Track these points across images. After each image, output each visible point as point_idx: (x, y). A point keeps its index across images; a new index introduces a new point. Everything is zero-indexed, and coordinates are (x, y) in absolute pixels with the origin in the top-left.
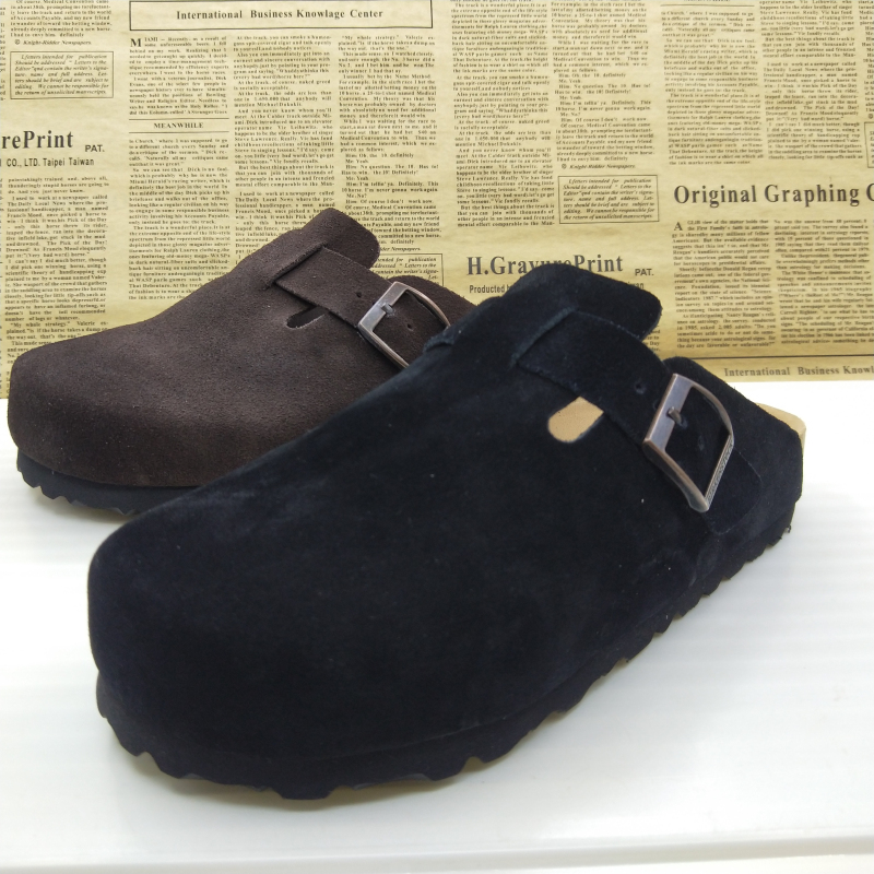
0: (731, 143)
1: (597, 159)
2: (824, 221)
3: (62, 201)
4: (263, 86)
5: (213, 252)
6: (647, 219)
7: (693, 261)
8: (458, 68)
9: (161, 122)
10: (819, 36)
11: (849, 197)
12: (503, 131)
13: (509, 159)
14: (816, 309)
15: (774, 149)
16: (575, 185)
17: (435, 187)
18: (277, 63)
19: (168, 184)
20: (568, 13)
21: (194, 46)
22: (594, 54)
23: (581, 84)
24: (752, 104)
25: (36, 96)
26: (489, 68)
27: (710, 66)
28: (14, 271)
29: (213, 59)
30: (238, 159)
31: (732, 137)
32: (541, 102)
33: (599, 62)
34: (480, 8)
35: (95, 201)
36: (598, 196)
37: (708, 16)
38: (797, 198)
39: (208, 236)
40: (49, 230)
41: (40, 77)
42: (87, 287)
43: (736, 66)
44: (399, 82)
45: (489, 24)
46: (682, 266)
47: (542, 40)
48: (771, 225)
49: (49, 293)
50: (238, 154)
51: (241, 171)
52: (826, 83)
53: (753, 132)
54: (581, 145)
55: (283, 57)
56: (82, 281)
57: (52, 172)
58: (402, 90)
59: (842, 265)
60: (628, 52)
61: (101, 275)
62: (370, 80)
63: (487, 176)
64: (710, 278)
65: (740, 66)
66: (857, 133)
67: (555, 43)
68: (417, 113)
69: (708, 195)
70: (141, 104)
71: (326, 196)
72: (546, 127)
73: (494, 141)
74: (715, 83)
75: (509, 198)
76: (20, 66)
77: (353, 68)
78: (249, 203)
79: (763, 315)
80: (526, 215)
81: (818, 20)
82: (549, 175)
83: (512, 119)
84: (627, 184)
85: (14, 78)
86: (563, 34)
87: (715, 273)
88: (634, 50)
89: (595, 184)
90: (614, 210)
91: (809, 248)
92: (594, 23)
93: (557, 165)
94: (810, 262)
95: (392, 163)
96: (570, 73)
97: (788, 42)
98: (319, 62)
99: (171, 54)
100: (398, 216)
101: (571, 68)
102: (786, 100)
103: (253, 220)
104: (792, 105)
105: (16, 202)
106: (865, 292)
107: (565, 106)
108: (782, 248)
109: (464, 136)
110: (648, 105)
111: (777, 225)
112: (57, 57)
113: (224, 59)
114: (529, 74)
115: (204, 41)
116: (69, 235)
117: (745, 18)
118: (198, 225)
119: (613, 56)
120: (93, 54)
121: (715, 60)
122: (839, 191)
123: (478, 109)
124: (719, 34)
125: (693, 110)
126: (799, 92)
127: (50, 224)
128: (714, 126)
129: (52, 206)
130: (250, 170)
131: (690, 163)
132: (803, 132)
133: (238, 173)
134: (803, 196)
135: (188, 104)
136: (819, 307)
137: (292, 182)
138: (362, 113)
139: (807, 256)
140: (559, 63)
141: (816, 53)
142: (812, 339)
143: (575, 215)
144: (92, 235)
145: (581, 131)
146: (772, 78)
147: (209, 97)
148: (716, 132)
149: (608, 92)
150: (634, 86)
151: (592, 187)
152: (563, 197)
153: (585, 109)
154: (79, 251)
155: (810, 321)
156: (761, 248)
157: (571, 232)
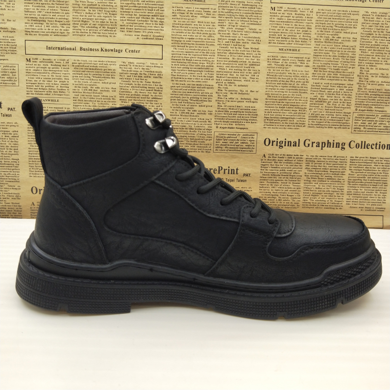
0: (292, 120)
1: (232, 124)
2: (328, 156)
4: (86, 83)
6: (251, 152)
7: (269, 171)
8: (173, 79)
10: (338, 71)
11: (341, 146)
12: (191, 110)
13: (193, 123)
14: (318, 194)
15: (311, 123)
16: (221, 136)
18: (92, 73)
20: (225, 54)
21: (54, 63)
22: (235, 74)
23: (228, 90)
24: (304, 102)
26: (187, 80)
27: (287, 83)
29: (63, 70)
31: (292, 117)
32: (209, 97)
33: (237, 79)
34: (184, 51)
35: (13, 133)
36: (231, 141)
37: (289, 58)
38: (318, 146)
42: (11, 171)
43: (299, 83)
44: (146, 85)
45: (188, 59)
46: (264, 173)
47: (212, 68)
48: (305, 157)
52: (339, 93)
53: (302, 115)
54: (226, 118)
55: (95, 71)
56: (9, 168)
58: (148, 89)
59: (333, 176)
60: (250, 75)
61: (17, 166)
62: (133, 83)
63: (183, 130)
64: (275, 179)
66: (349, 117)
67: (218, 69)
68: (154, 100)
69: (278, 143)
70: (31, 90)
72: (210, 109)
73: (187, 114)
74: (288, 91)
75: (192, 140)
77: (126, 77)
79: (295, 195)
80: (199, 148)
81: (338, 63)
82: (210, 131)
83: (196, 104)
84: (244, 136)
86: (222, 65)
87: (278, 177)
88: (253, 74)
89: (230, 136)
90: (237, 148)
91: (320, 168)
92: (236, 60)
93: (214, 126)
94: (319, 174)
96: (223, 84)
97: (324, 73)
98: (110, 74)
99: (44, 66)
101: (224, 82)
102: (319, 100)
104: (322, 103)
106: (341, 188)
107: (220, 100)
108: (308, 167)
109: (174, 111)
110: (256, 101)
111: (307, 157)
113: (68, 70)
114: (205, 83)
115: (59, 61)
116: (3, 148)
117: (307, 59)
119: (243, 77)
120: (10, 65)
121: (290, 80)
122: (337, 143)
123: (181, 99)
124: (293, 68)
125: (277, 104)
126: (325, 97)
128: (285, 112)
131: (272, 128)
132: (325, 116)
134: (320, 145)
135: (52, 91)
136: (320, 193)
138: (130, 99)
139: (318, 171)
140: (218, 79)
141: (336, 78)
142: (315, 207)
143: (221, 149)
144: (13, 148)
145: (226, 111)
146: (315, 90)
147: (62, 88)
148: (286, 114)
149: (239, 93)
150: (251, 91)
151: (229, 137)
152: (215, 141)
153: (228, 101)
154: (7, 155)
155: (315, 199)
156: (299, 167)
157: (218, 156)
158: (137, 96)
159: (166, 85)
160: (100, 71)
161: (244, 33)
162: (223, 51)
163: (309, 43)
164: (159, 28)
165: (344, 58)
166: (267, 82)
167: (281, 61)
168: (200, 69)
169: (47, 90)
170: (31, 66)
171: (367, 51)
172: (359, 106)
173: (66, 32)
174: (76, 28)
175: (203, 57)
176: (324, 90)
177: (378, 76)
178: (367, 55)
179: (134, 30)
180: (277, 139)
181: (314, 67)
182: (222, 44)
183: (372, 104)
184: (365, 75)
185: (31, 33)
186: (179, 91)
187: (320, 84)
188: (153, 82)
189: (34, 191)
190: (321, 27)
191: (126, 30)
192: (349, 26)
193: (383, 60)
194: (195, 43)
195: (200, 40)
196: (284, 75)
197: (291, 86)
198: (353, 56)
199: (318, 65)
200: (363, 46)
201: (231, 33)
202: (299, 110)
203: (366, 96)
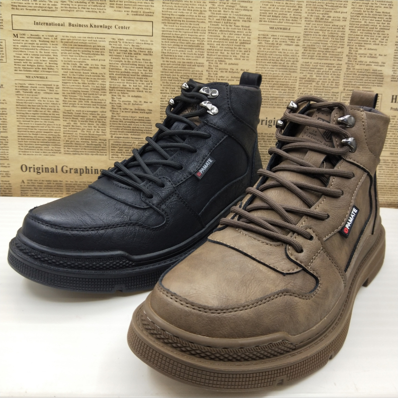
159: (157, 62)
160: (90, 47)
161: (234, 11)
162: (213, 29)
163: (300, 22)
164: (149, 4)
165: (334, 37)
166: (258, 61)
167: (271, 40)
168: (191, 47)
169: (35, 67)
170: (19, 42)
171: (356, 31)
172: (346, 86)
173: (54, 7)
174: (65, 3)
175: (193, 34)
176: (313, 70)
177: (367, 56)
178: (356, 35)
179: (124, 6)
180: (267, 118)
181: (304, 46)
182: (213, 21)
183: (359, 84)
184: (354, 55)
185: (18, 7)
186: (169, 68)
187: (309, 64)
188: (143, 59)
189: (24, 169)
190: (312, 6)
191: (115, 6)
192: (340, 5)
193: (372, 40)
194: (185, 20)
195: (191, 17)
196: (274, 53)
197: (281, 65)
198: (342, 35)
199: (307, 44)
200: (352, 25)
201: (222, 11)
202: (289, 90)
203: (354, 76)
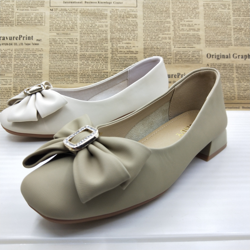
1: (184, 45)
3: (30, 55)
4: (88, 23)
5: (73, 71)
6: (199, 63)
8: (144, 18)
9: (58, 33)
10: (249, 11)
12: (157, 37)
13: (159, 45)
14: (247, 90)
15: (236, 43)
16: (179, 52)
17: (137, 53)
18: (92, 17)
19: (60, 51)
20: (176, 3)
21: (68, 11)
22: (184, 15)
23: (180, 24)
24: (229, 30)
25: (23, 25)
26: (153, 19)
27: (217, 19)
28: (16, 75)
29: (74, 15)
30: (81, 44)
31: (223, 40)
33: (185, 17)
34: (151, 2)
35: (39, 55)
36: (185, 56)
37: (217, 5)
38: (242, 58)
39: (72, 66)
40: (26, 64)
41: (24, 20)
42: (37, 80)
43: (225, 19)
44: (127, 22)
45: (153, 6)
47: (169, 11)
48: (235, 65)
49: (25, 82)
50: (81, 42)
51: (81, 47)
53: (229, 38)
54: (180, 41)
55: (94, 15)
56: (35, 79)
57: (27, 47)
58: (128, 25)
60: (193, 15)
61: (41, 77)
62: (119, 22)
63: (152, 49)
65: (226, 19)
67: (173, 12)
68: (132, 31)
69: (216, 56)
70: (53, 28)
71: (106, 55)
72: (169, 36)
73: (155, 40)
74: (219, 24)
76: (18, 16)
77: (114, 18)
78: (84, 57)
79: (232, 91)
81: (248, 6)
82: (170, 50)
83: (160, 33)
84: (193, 52)
85: (17, 20)
86: (175, 9)
88: (195, 14)
90: (189, 60)
91: (245, 72)
92: (183, 6)
93: (173, 47)
94: (246, 76)
95: (125, 45)
96: (177, 20)
97: (240, 12)
98: (104, 16)
99: (61, 13)
100: (126, 61)
101: (177, 19)
102: (239, 29)
103: (85, 62)
104: (241, 31)
105: (17, 55)
108: (237, 72)
109: (146, 38)
110: (199, 30)
111: (236, 65)
112: (29, 14)
113: (77, 15)
114: (165, 20)
115: (71, 10)
116: (32, 65)
117: (227, 5)
118: (69, 63)
119: (189, 16)
120: (39, 13)
121: (219, 17)
123: (150, 30)
124: (220, 10)
125: (212, 32)
126: (243, 27)
127: (26, 62)
128: (218, 36)
129: (27, 57)
130: (84, 47)
131: (211, 47)
132: (244, 39)
133: (80, 48)
134: (244, 57)
135: (66, 28)
136: (248, 89)
137: (96, 51)
138: (117, 31)
139: (245, 74)
140: (173, 17)
141: (248, 16)
142: (246, 98)
143: (178, 61)
144: (38, 65)
145: (180, 37)
146: (235, 23)
147: (72, 26)
148: (219, 38)
149: (187, 26)
150: (195, 24)
151: (183, 53)
152: (174, 56)
153: (181, 31)
154: (35, 70)
155: (245, 93)
156: (231, 72)
157: (176, 66)
158: (121, 30)
